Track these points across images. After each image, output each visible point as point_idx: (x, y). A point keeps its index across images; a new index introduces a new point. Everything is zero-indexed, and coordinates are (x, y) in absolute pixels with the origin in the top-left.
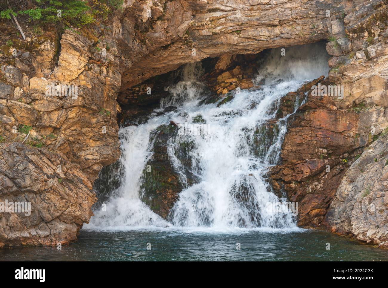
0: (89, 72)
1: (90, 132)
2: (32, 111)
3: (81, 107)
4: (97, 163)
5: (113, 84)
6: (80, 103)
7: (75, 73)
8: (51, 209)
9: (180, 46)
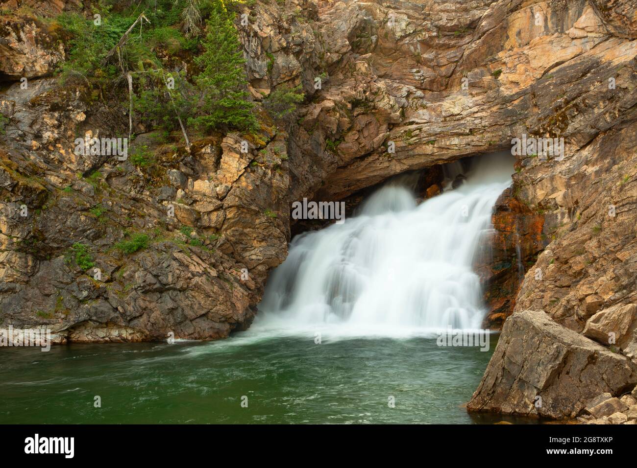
0: (252, 174)
1: (253, 232)
2: (191, 212)
3: (238, 207)
4: (261, 264)
5: (279, 187)
6: (237, 204)
7: (236, 175)
8: (196, 307)
9: (377, 157)
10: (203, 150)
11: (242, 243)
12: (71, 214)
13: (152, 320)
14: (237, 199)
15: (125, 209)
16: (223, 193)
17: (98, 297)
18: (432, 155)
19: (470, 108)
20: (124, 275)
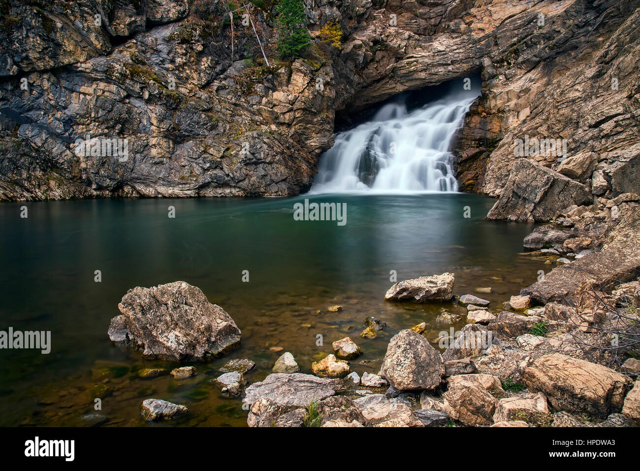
0: (312, 87)
1: (312, 127)
2: (272, 113)
3: (304, 110)
4: (318, 148)
5: (329, 97)
6: (303, 107)
7: (301, 88)
8: (279, 174)
9: (388, 80)
10: (279, 71)
11: (305, 135)
12: (196, 113)
13: (251, 182)
14: (303, 104)
15: (230, 111)
16: (294, 100)
17: (216, 168)
18: (424, 79)
19: (452, 46)
20: (232, 153)
